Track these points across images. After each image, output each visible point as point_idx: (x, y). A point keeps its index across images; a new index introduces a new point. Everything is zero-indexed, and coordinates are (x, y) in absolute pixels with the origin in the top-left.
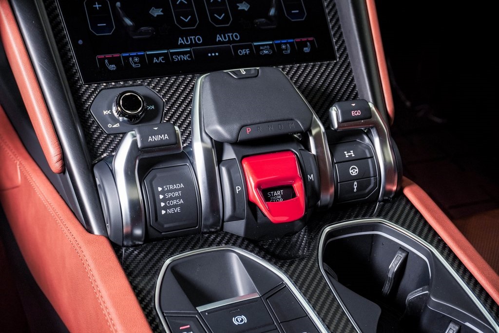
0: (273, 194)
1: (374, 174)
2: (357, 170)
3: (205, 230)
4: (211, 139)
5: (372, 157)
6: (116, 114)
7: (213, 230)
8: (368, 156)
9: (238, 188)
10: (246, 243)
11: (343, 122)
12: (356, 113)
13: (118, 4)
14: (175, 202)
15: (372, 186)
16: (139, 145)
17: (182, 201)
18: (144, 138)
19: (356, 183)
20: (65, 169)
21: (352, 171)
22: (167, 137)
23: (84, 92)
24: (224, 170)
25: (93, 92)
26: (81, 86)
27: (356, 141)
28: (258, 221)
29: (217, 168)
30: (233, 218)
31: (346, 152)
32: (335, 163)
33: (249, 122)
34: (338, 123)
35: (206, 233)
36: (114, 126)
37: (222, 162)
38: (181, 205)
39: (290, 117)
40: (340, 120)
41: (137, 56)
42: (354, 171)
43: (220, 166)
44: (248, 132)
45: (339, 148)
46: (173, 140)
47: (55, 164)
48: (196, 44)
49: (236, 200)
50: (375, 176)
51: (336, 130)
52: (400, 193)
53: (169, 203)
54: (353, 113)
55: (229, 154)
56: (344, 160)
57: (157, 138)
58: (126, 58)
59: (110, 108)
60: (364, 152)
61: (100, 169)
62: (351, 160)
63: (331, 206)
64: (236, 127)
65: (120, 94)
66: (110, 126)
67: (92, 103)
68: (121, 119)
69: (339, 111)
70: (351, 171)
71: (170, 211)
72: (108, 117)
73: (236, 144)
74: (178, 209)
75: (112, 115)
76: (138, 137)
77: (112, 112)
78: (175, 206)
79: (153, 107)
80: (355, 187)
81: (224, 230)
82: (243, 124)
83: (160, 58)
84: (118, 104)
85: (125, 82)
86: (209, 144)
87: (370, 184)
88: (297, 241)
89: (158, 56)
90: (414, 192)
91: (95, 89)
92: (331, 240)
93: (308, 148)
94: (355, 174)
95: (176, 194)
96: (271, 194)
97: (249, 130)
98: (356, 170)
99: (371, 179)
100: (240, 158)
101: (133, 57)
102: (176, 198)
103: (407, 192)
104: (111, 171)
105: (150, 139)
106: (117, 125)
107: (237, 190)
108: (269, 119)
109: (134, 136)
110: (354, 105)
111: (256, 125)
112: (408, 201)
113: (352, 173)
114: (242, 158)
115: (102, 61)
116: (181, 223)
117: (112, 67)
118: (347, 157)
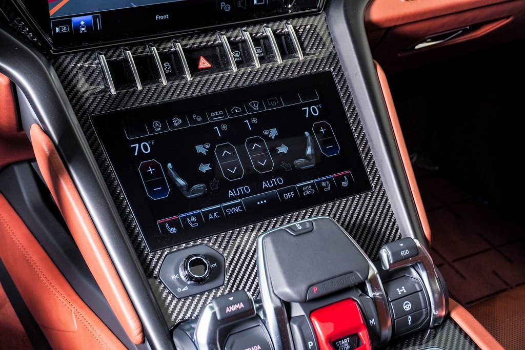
0: (341, 343)
2: (410, 305)
4: (280, 299)
5: (422, 290)
6: (183, 278)
8: (418, 289)
9: (311, 344)
11: (395, 262)
12: (405, 252)
13: (170, 165)
15: (424, 317)
16: (219, 317)
18: (222, 310)
19: (410, 317)
20: (145, 339)
21: (406, 307)
22: (242, 305)
23: (152, 259)
24: (295, 327)
25: (159, 260)
26: (148, 254)
27: (405, 276)
29: (288, 325)
31: (398, 289)
32: (390, 302)
33: (315, 281)
34: (390, 264)
36: (183, 290)
37: (292, 320)
39: (350, 269)
40: (392, 261)
41: (193, 215)
42: (407, 307)
43: (291, 323)
44: (316, 291)
45: (392, 285)
46: (248, 308)
47: (135, 336)
48: (246, 195)
50: (426, 307)
51: (387, 271)
52: (448, 317)
54: (402, 253)
55: (298, 311)
56: (398, 297)
57: (234, 308)
58: (184, 219)
59: (177, 272)
60: (414, 286)
61: (181, 339)
62: (404, 296)
63: (389, 340)
64: (304, 287)
65: (186, 259)
66: (179, 290)
67: (160, 269)
68: (189, 283)
69: (390, 253)
70: (404, 307)
72: (176, 282)
73: (304, 303)
75: (179, 279)
76: (216, 309)
77: (179, 276)
79: (215, 265)
80: (410, 321)
82: (310, 283)
83: (215, 214)
84: (186, 268)
85: (187, 243)
86: (279, 304)
87: (422, 315)
89: (212, 212)
90: (461, 316)
91: (161, 255)
93: (366, 293)
94: (409, 309)
96: (339, 343)
97: (315, 289)
98: (409, 305)
99: (422, 311)
100: (309, 312)
101: (190, 216)
103: (454, 315)
104: (194, 342)
105: (228, 310)
106: (186, 289)
107: (310, 346)
108: (332, 275)
109: (212, 308)
110: (402, 245)
111: (322, 283)
112: (456, 325)
113: (406, 308)
114: (311, 313)
115: (163, 225)
117: (173, 230)
118: (400, 293)
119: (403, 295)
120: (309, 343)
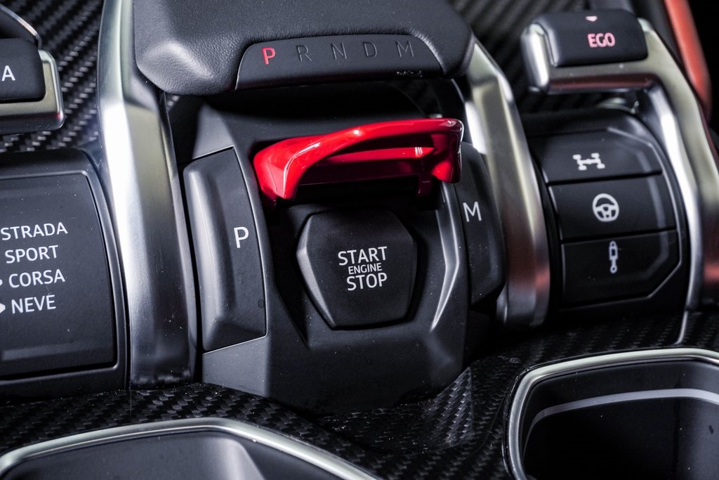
0: (357, 255)
1: (667, 221)
2: (616, 207)
3: (143, 380)
5: (657, 173)
7: (169, 378)
8: (647, 168)
9: (241, 234)
11: (564, 64)
12: (601, 39)
14: (35, 278)
15: (664, 256)
17: (59, 276)
19: (613, 246)
21: (601, 208)
22: (9, 74)
27: (606, 130)
29: (174, 181)
30: (232, 332)
31: (577, 157)
32: (547, 185)
34: (551, 68)
35: (144, 387)
37: (193, 164)
38: (54, 288)
40: (556, 59)
42: (606, 209)
44: (269, 61)
46: (30, 86)
49: (235, 268)
50: (671, 227)
51: (544, 92)
53: (16, 281)
54: (593, 40)
55: (215, 136)
56: (569, 176)
60: (635, 160)
62: (594, 179)
64: (227, 45)
69: (552, 35)
70: (596, 210)
71: (21, 306)
74: (48, 302)
78: (38, 291)
80: (614, 259)
81: (207, 380)
82: (250, 34)
87: (657, 252)
94: (611, 219)
95: (42, 253)
96: (348, 256)
97: (269, 53)
98: (611, 208)
99: (658, 239)
102: (40, 265)
107: (238, 239)
108: (333, 26)
110: (592, 18)
111: (294, 42)
113: (600, 214)
116: (60, 349)
118: (582, 168)
119: (591, 175)
120: (236, 230)
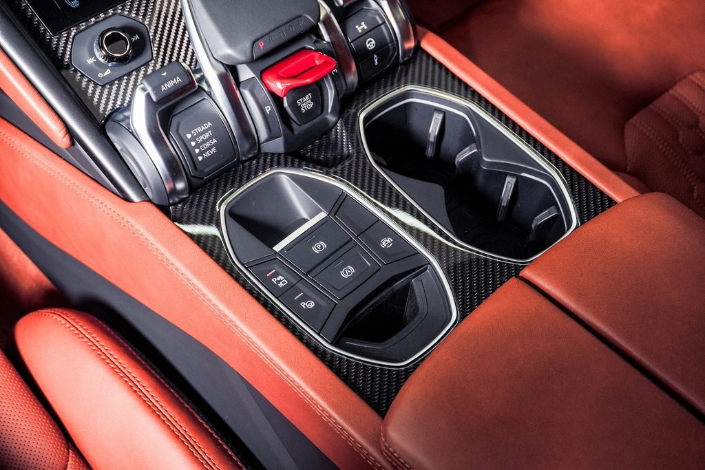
0: (303, 100)
1: (390, 40)
2: (374, 42)
3: (244, 159)
4: (222, 63)
5: (384, 23)
6: (101, 59)
7: (250, 156)
8: (380, 22)
9: (268, 109)
10: (290, 159)
14: (208, 144)
15: (391, 52)
16: (154, 99)
17: (215, 141)
18: (156, 89)
19: (375, 56)
20: (73, 141)
22: (179, 80)
23: (58, 45)
24: (247, 93)
25: (66, 44)
26: (51, 40)
27: (362, 9)
28: (296, 133)
29: (238, 92)
30: (270, 138)
31: (357, 27)
32: (351, 43)
33: (259, 35)
35: (245, 161)
36: (106, 74)
37: (241, 85)
38: (215, 145)
39: (298, 13)
42: (371, 44)
43: (241, 89)
44: (262, 47)
45: (350, 22)
46: (187, 81)
47: (62, 140)
49: (269, 120)
50: (392, 41)
51: (342, 7)
52: (418, 48)
53: (203, 148)
55: (246, 73)
56: (358, 36)
57: (170, 85)
59: (92, 54)
60: (375, 20)
61: (116, 132)
62: (365, 34)
63: (356, 85)
64: (247, 45)
65: (100, 36)
66: (100, 75)
67: (70, 55)
68: (110, 65)
70: (368, 46)
71: (207, 155)
72: (94, 66)
73: (251, 62)
74: (214, 150)
75: (98, 62)
76: (149, 89)
77: (96, 58)
78: (210, 148)
79: (137, 37)
80: (376, 60)
81: (262, 152)
82: (253, 38)
84: (101, 48)
85: (96, 16)
86: (222, 69)
87: (389, 52)
88: (336, 138)
90: (431, 44)
91: (68, 38)
92: (368, 124)
93: (321, 37)
94: (373, 47)
95: (207, 135)
96: (300, 101)
97: (261, 44)
98: (372, 43)
99: (388, 47)
100: (259, 74)
102: (208, 140)
103: (425, 45)
104: (132, 133)
105: (163, 89)
106: (108, 72)
107: (267, 111)
108: (278, 24)
109: (144, 89)
111: (267, 36)
112: (428, 55)
113: (370, 47)
114: (262, 74)
116: (220, 162)
117: (75, 4)
118: (360, 31)
119: (364, 32)
120: (266, 108)
